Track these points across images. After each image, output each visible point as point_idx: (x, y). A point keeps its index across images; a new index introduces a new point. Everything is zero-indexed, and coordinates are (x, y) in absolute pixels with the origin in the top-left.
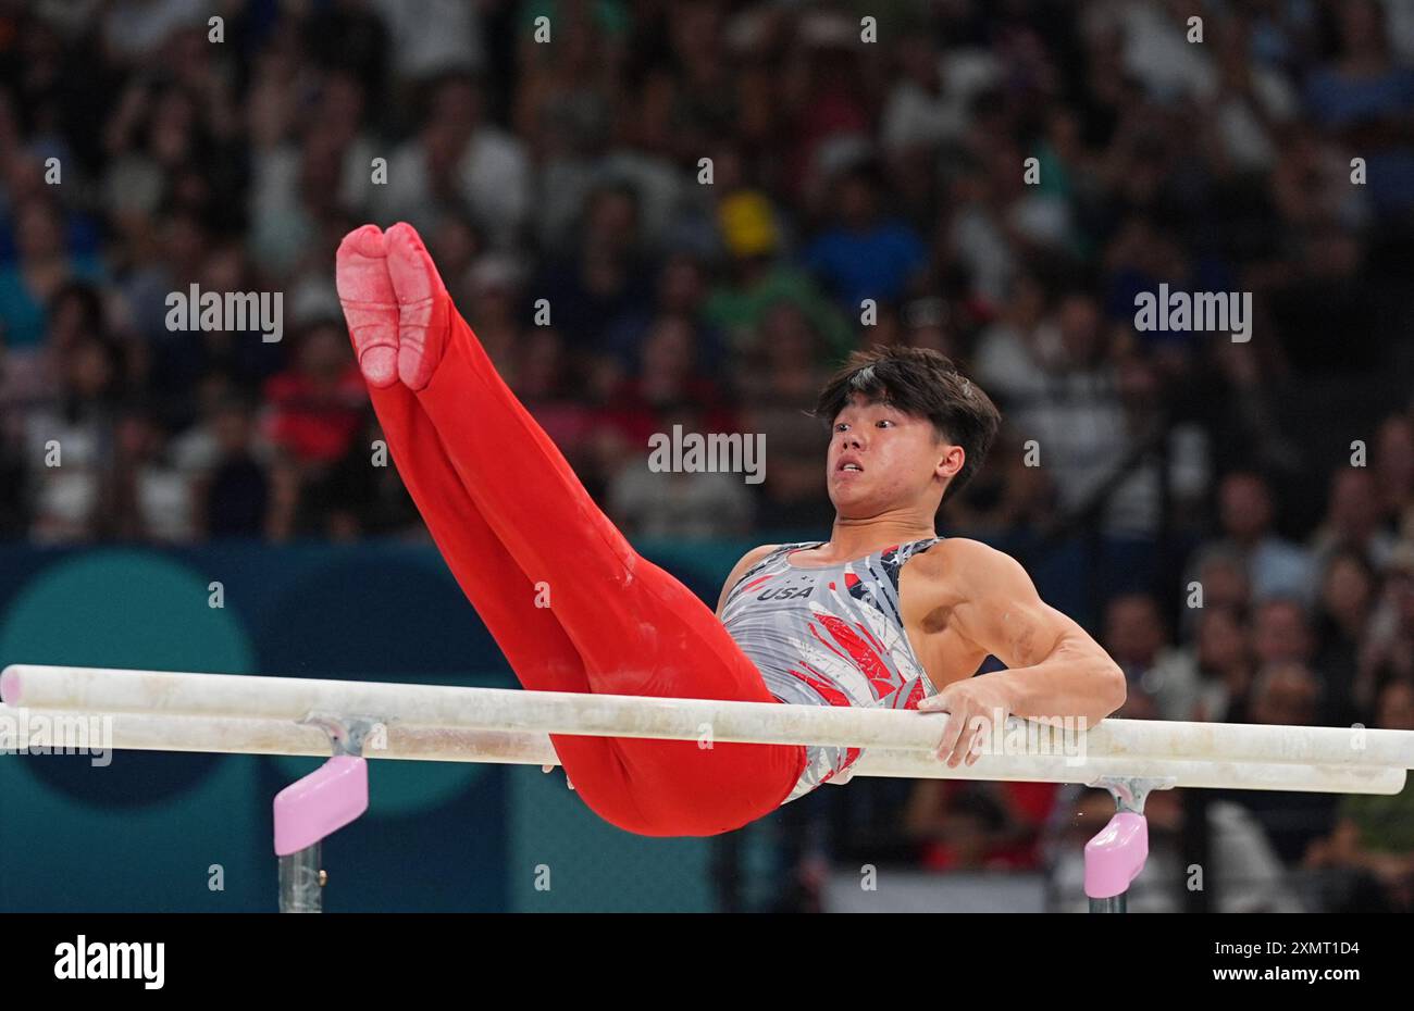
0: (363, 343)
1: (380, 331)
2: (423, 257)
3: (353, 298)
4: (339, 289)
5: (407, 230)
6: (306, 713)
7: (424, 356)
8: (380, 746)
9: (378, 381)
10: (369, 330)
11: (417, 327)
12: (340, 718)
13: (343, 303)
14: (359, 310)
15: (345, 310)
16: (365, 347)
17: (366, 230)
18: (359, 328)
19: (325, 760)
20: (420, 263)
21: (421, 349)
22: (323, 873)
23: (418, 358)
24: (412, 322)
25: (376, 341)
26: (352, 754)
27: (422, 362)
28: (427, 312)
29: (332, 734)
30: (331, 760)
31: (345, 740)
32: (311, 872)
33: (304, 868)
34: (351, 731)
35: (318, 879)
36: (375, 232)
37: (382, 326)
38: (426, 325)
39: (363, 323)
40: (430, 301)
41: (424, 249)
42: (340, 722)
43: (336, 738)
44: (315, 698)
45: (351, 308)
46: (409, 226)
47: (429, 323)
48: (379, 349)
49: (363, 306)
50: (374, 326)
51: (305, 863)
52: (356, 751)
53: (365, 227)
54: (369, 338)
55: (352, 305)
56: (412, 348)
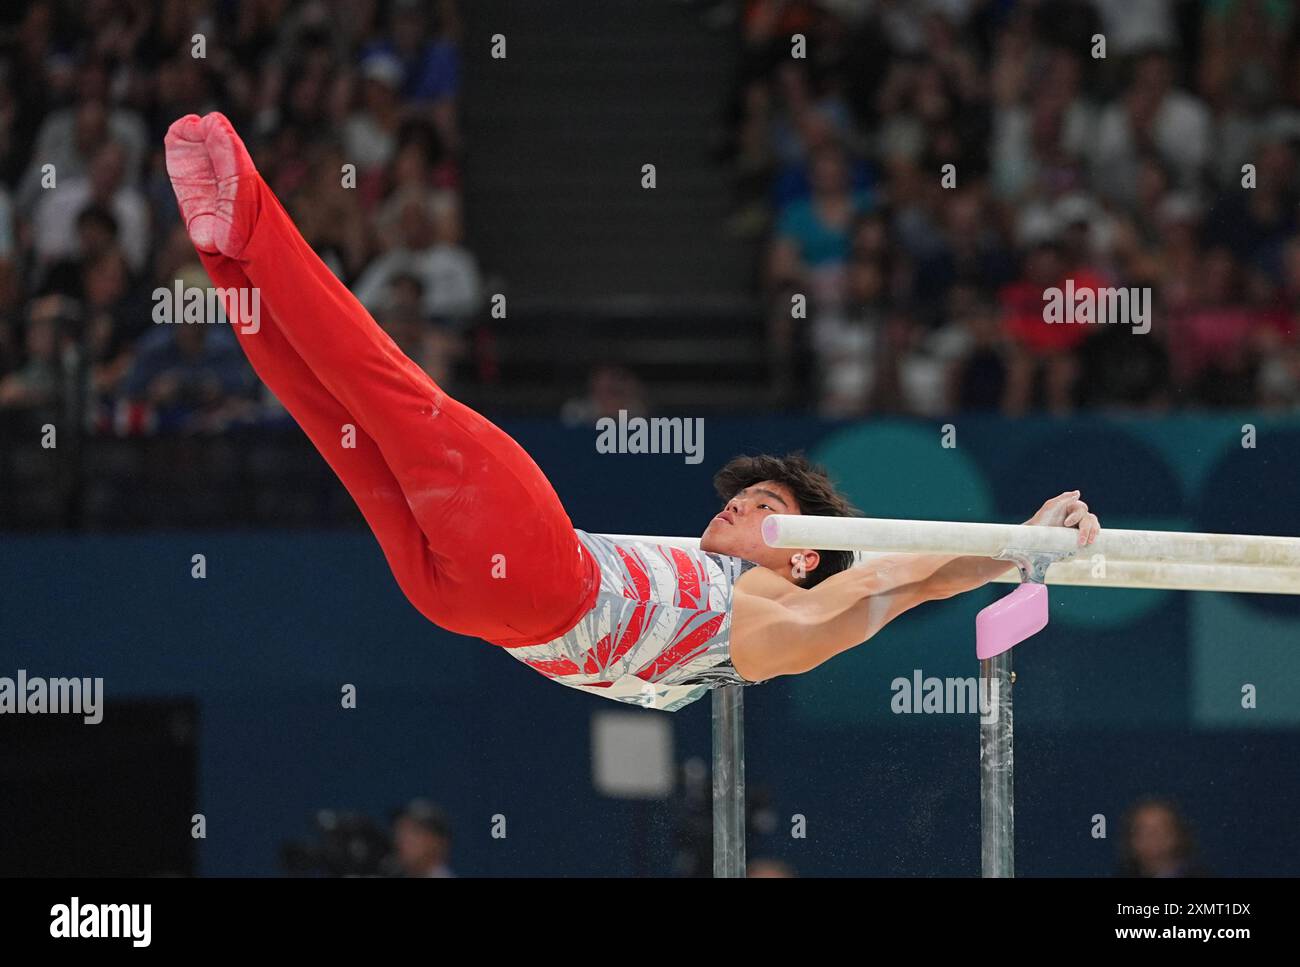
0: (191, 212)
1: (204, 203)
2: (233, 140)
3: (180, 176)
4: (168, 169)
5: (218, 117)
6: (1000, 551)
7: (233, 226)
8: (1057, 575)
9: (204, 245)
10: (195, 203)
11: (227, 200)
12: (1027, 554)
13: (172, 180)
14: (185, 185)
15: (174, 186)
16: (191, 216)
17: (187, 120)
18: (186, 200)
19: (1016, 586)
20: (229, 144)
21: (230, 220)
22: (1014, 674)
23: (228, 227)
24: (223, 197)
25: (201, 211)
26: (1037, 582)
27: (232, 232)
28: (234, 187)
29: (1021, 567)
30: (1020, 587)
31: (1032, 571)
32: (1004, 672)
33: (999, 670)
34: (1035, 564)
35: (1010, 679)
36: (195, 120)
37: (205, 198)
38: (233, 199)
39: (189, 197)
40: (236, 178)
41: (234, 131)
42: (1027, 557)
43: (1024, 569)
44: (1008, 538)
45: (178, 184)
46: (221, 114)
47: (236, 197)
48: (203, 217)
49: (189, 182)
50: (199, 199)
51: (1000, 666)
52: (1040, 579)
53: (188, 116)
54: (195, 208)
55: (180, 181)
56: (223, 219)
